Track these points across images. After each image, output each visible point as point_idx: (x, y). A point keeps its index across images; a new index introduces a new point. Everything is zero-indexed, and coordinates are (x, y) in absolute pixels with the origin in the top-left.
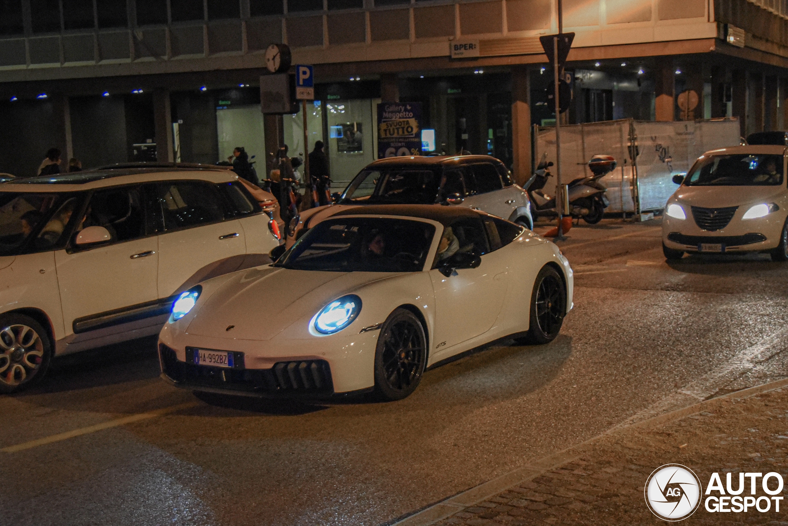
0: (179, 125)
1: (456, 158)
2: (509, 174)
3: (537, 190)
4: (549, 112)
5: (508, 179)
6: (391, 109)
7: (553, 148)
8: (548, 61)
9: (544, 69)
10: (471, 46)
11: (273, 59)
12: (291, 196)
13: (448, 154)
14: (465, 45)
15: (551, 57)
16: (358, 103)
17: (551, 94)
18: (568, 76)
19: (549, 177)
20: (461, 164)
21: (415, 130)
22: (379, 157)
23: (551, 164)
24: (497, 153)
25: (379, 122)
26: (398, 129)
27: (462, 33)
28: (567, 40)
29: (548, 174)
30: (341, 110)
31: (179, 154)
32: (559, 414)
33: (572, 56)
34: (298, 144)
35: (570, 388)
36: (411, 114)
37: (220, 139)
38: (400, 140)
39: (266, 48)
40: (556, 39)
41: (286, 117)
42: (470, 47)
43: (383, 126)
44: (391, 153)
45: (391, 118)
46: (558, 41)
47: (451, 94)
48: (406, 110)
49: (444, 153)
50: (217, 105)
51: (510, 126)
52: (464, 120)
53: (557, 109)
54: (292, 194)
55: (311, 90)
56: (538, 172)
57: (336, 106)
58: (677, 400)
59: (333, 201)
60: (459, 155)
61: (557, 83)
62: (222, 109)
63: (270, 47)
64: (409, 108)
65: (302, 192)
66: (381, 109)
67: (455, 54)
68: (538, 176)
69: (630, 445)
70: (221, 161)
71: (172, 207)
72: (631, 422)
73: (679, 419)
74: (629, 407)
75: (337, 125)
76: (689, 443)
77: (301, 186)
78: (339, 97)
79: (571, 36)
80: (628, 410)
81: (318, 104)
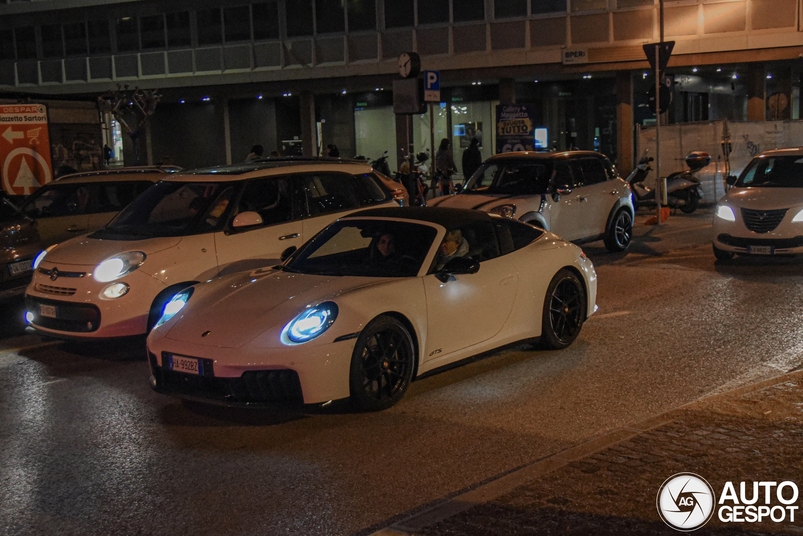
0: (322, 124)
1: (566, 154)
2: (613, 168)
3: (638, 183)
4: (650, 113)
5: (613, 173)
6: (509, 109)
7: (654, 145)
8: (650, 67)
9: (646, 75)
10: (581, 54)
11: (405, 66)
12: (419, 187)
13: (559, 150)
14: (575, 52)
15: (653, 63)
16: (479, 104)
17: (652, 97)
18: (668, 80)
19: (650, 171)
20: (572, 158)
21: (529, 129)
22: (497, 152)
23: (651, 159)
24: (603, 149)
25: (498, 121)
26: (514, 127)
27: (573, 42)
28: (667, 48)
29: (649, 169)
30: (464, 111)
31: (321, 150)
32: (655, 382)
33: (671, 63)
34: (425, 142)
35: (666, 359)
36: (526, 114)
37: (357, 137)
38: (516, 137)
39: (399, 56)
40: (657, 47)
41: (415, 117)
42: (579, 55)
43: (501, 125)
44: (508, 149)
45: (509, 117)
46: (660, 49)
47: (561, 96)
48: (521, 111)
49: (555, 149)
50: (355, 106)
51: (614, 125)
52: (573, 120)
53: (658, 110)
54: (419, 183)
55: (438, 93)
56: (640, 166)
57: (460, 107)
58: (763, 372)
59: (456, 191)
60: (568, 150)
61: (658, 86)
62: (360, 110)
63: (402, 56)
64: (524, 108)
65: (429, 183)
66: (499, 110)
67: (567, 61)
68: (640, 170)
69: (719, 411)
70: (358, 156)
71: (315, 195)
72: (720, 391)
73: (764, 389)
74: (719, 378)
75: (460, 124)
76: (773, 410)
77: (428, 178)
78: (462, 99)
79: (672, 44)
80: (717, 380)
81: (443, 105)
